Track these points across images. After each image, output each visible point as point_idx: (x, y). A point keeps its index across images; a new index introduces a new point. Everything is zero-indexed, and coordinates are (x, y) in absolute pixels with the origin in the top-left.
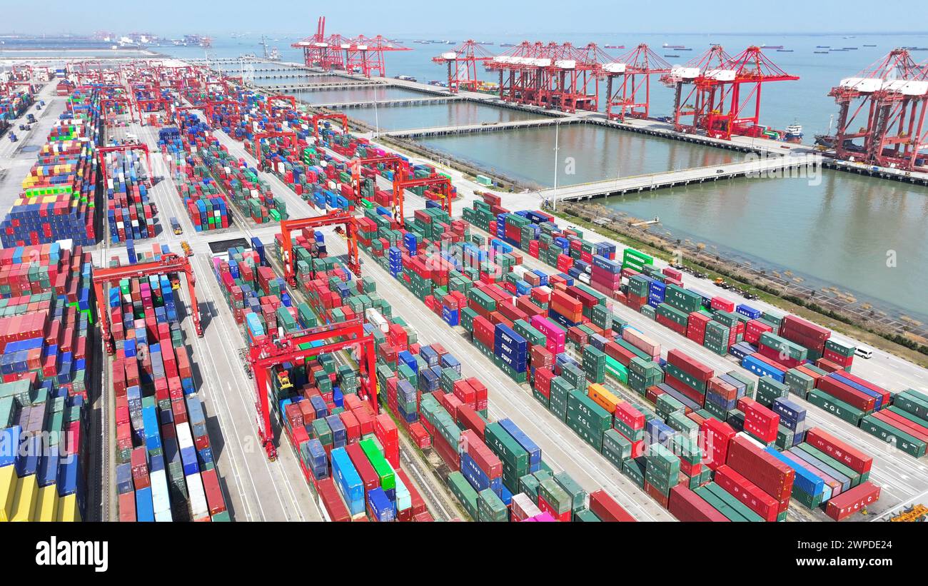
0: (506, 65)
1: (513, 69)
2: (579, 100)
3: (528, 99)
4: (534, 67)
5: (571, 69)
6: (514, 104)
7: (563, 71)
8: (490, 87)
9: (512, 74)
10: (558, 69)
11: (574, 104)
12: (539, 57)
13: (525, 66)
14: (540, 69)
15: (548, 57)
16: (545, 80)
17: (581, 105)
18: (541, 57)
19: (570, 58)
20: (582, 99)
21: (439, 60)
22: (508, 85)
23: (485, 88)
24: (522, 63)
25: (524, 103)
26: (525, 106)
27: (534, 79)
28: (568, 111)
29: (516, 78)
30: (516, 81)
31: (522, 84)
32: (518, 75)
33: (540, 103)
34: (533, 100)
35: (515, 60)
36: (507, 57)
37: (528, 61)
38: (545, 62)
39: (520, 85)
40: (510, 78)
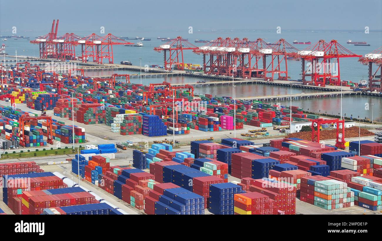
0: (208, 51)
1: (212, 54)
2: (253, 71)
3: (222, 72)
4: (225, 52)
5: (248, 53)
6: (213, 76)
7: (243, 54)
8: (196, 67)
9: (212, 57)
10: (240, 53)
11: (250, 73)
12: (229, 47)
13: (219, 52)
14: (229, 54)
15: (234, 47)
16: (233, 60)
17: (254, 74)
18: (230, 46)
19: (247, 47)
20: (255, 71)
21: (158, 49)
22: (209, 64)
23: (193, 68)
24: (218, 50)
25: (220, 74)
26: (220, 76)
27: (225, 60)
28: (247, 78)
29: (214, 61)
30: (214, 62)
31: (218, 64)
32: (215, 58)
33: (230, 74)
34: (225, 72)
35: (213, 48)
36: (208, 47)
37: (222, 49)
38: (231, 49)
39: (216, 65)
40: (210, 60)
